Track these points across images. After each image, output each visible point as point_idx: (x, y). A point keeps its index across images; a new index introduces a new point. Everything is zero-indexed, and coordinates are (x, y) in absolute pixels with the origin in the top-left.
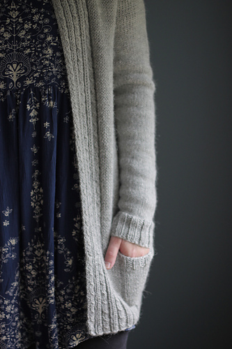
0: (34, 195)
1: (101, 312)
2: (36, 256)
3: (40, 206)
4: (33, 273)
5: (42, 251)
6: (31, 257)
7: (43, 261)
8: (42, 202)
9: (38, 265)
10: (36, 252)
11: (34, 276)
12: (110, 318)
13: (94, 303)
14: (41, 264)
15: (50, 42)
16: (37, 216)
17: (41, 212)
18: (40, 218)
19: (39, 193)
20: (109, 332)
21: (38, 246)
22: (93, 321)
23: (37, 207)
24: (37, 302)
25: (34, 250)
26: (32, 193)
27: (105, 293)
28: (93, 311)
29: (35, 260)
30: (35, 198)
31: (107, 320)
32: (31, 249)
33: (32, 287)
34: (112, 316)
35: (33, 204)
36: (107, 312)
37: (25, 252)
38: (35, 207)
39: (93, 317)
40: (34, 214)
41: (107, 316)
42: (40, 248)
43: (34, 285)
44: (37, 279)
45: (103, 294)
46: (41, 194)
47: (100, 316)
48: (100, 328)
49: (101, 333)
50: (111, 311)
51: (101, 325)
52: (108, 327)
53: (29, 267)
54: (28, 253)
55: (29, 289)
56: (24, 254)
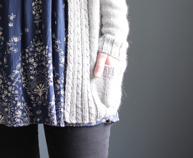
0: (35, 6)
1: (75, 106)
2: (37, 52)
3: (40, 14)
4: (34, 64)
5: (41, 48)
6: (33, 52)
7: (42, 56)
8: (41, 11)
9: (38, 59)
10: (37, 49)
11: (35, 67)
12: (82, 111)
13: (70, 98)
14: (41, 58)
16: (38, 22)
17: (40, 18)
18: (39, 23)
19: (39, 4)
20: (81, 122)
21: (38, 44)
22: (69, 111)
23: (37, 15)
24: (38, 87)
25: (35, 47)
26: (33, 4)
27: (80, 92)
28: (69, 104)
29: (36, 54)
30: (36, 8)
31: (80, 112)
32: (33, 46)
33: (34, 75)
34: (83, 110)
35: (34, 12)
36: (80, 106)
37: (29, 49)
38: (36, 14)
39: (69, 108)
40: (35, 20)
41: (80, 110)
42: (40, 46)
43: (35, 74)
44: (38, 70)
45: (78, 93)
46: (40, 5)
47: (75, 109)
48: (74, 118)
49: (74, 122)
50: (83, 107)
51: (75, 115)
52: (80, 118)
53: (32, 60)
54: (31, 49)
55: (32, 77)
56: (27, 51)
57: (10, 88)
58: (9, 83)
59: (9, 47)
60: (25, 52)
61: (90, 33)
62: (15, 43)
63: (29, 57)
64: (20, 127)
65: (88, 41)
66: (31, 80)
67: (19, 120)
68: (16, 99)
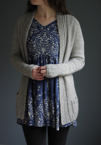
15: (53, 45)
16: (48, 90)
21: (48, 98)
23: (48, 87)
26: (47, 84)
29: (48, 102)
44: (48, 107)
53: (46, 104)
54: (46, 100)
55: (46, 110)
56: (45, 100)
57: (37, 113)
58: (36, 111)
59: (37, 98)
60: (44, 100)
61: (66, 92)
62: (39, 96)
63: (46, 102)
64: (39, 127)
65: (66, 95)
66: (46, 111)
67: (39, 124)
68: (39, 117)
